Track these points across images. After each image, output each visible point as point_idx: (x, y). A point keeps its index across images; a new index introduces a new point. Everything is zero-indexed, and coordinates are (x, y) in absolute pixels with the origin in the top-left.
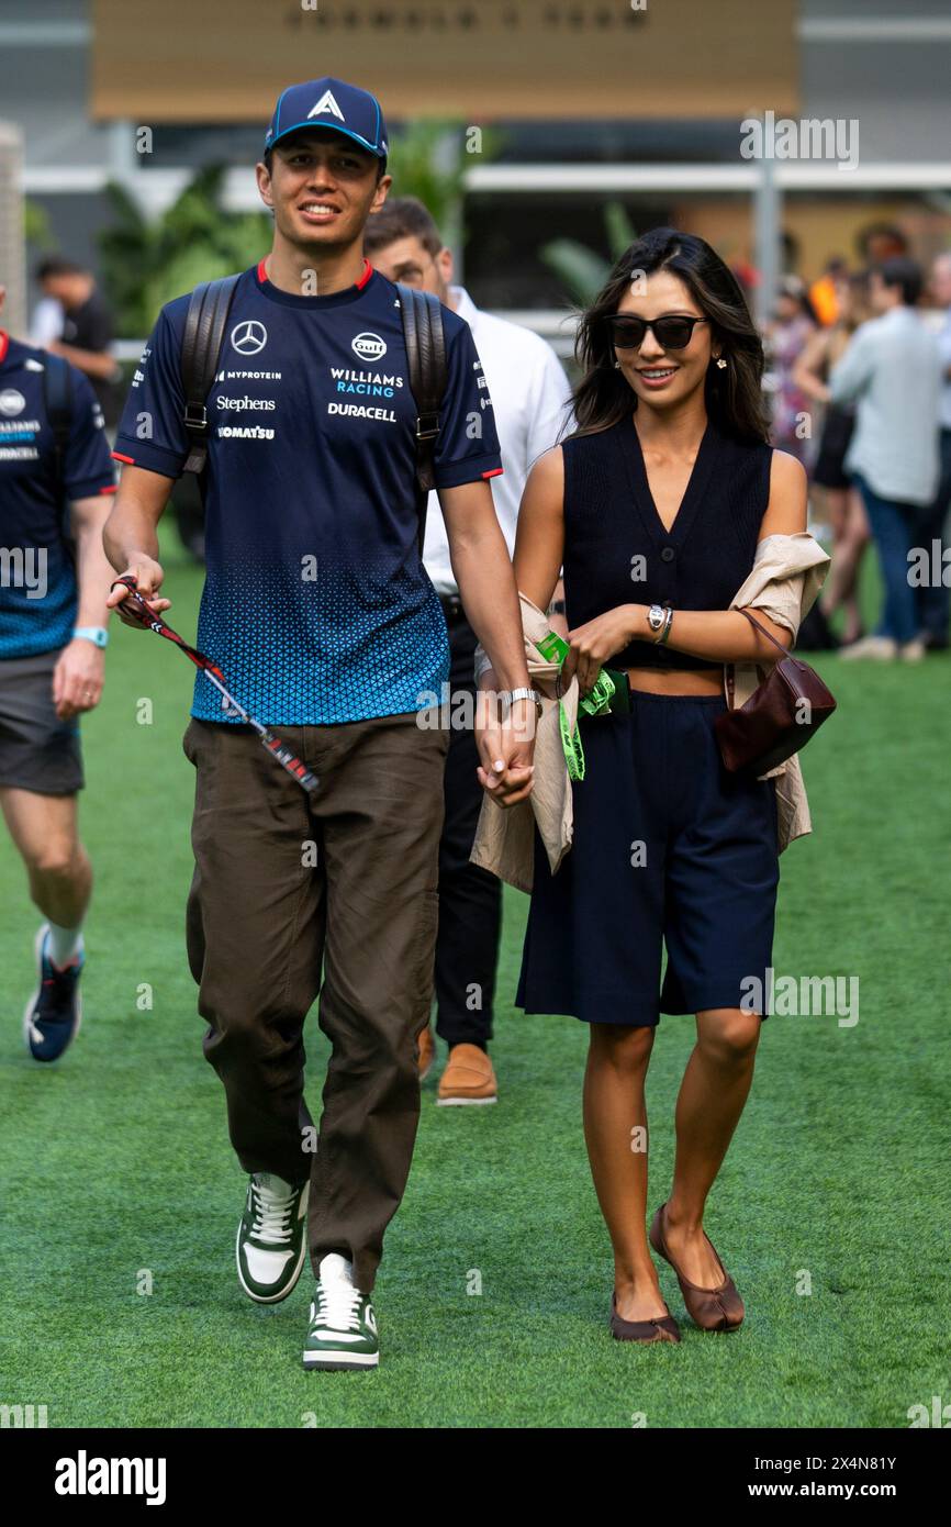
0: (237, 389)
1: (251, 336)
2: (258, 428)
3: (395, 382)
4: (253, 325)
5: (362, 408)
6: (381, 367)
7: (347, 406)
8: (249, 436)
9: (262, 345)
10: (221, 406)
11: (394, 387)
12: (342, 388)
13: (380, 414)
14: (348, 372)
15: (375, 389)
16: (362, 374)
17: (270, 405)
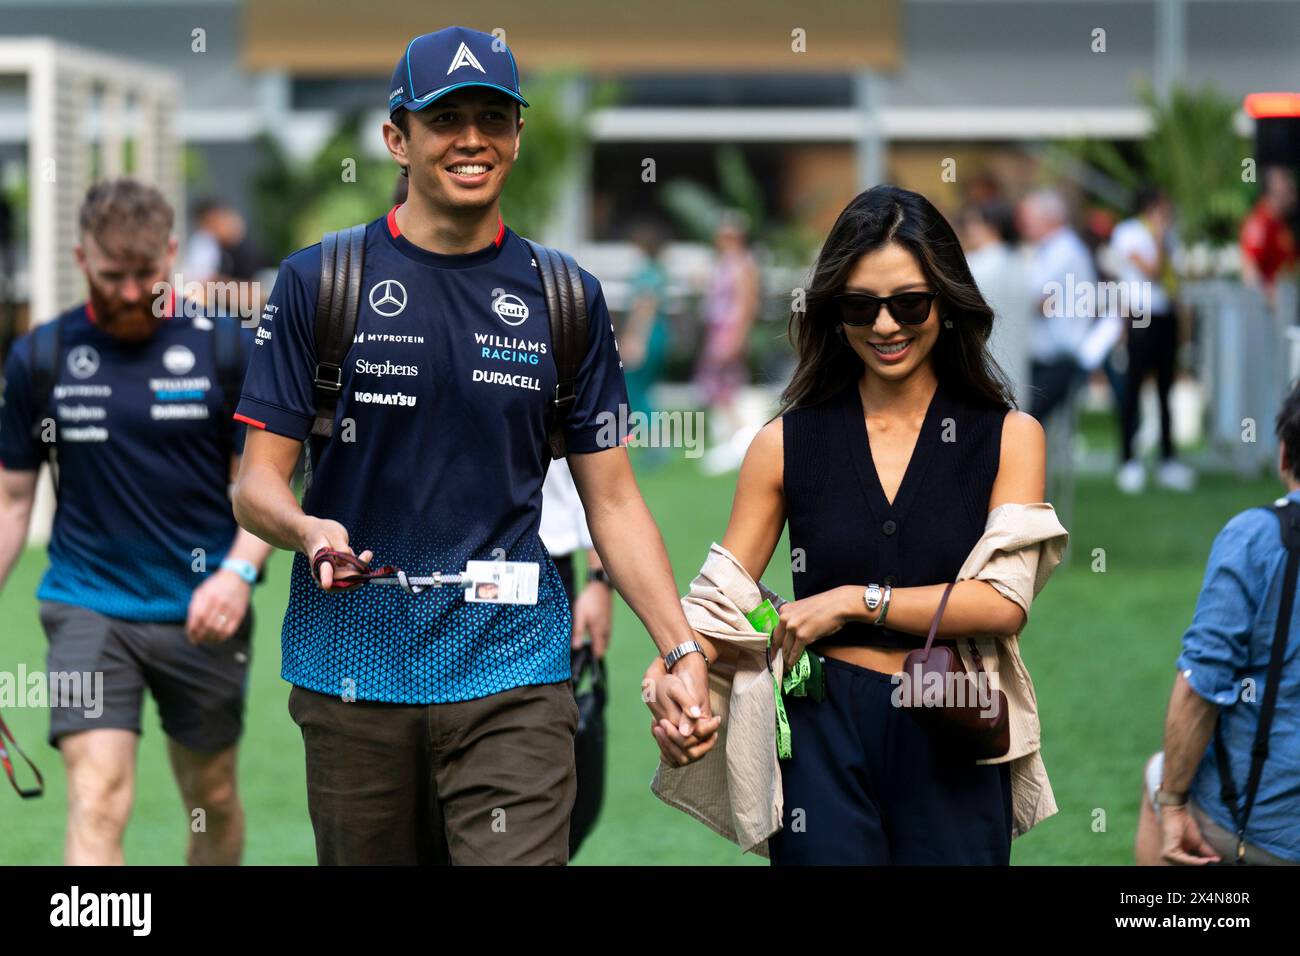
0: (377, 353)
1: (389, 297)
2: (399, 394)
3: (540, 348)
4: (392, 284)
5: (508, 376)
6: (525, 332)
7: (492, 373)
8: (390, 403)
9: (403, 306)
10: (361, 369)
11: (539, 354)
12: (487, 354)
13: (526, 382)
14: (492, 337)
15: (521, 356)
16: (506, 339)
17: (412, 371)
